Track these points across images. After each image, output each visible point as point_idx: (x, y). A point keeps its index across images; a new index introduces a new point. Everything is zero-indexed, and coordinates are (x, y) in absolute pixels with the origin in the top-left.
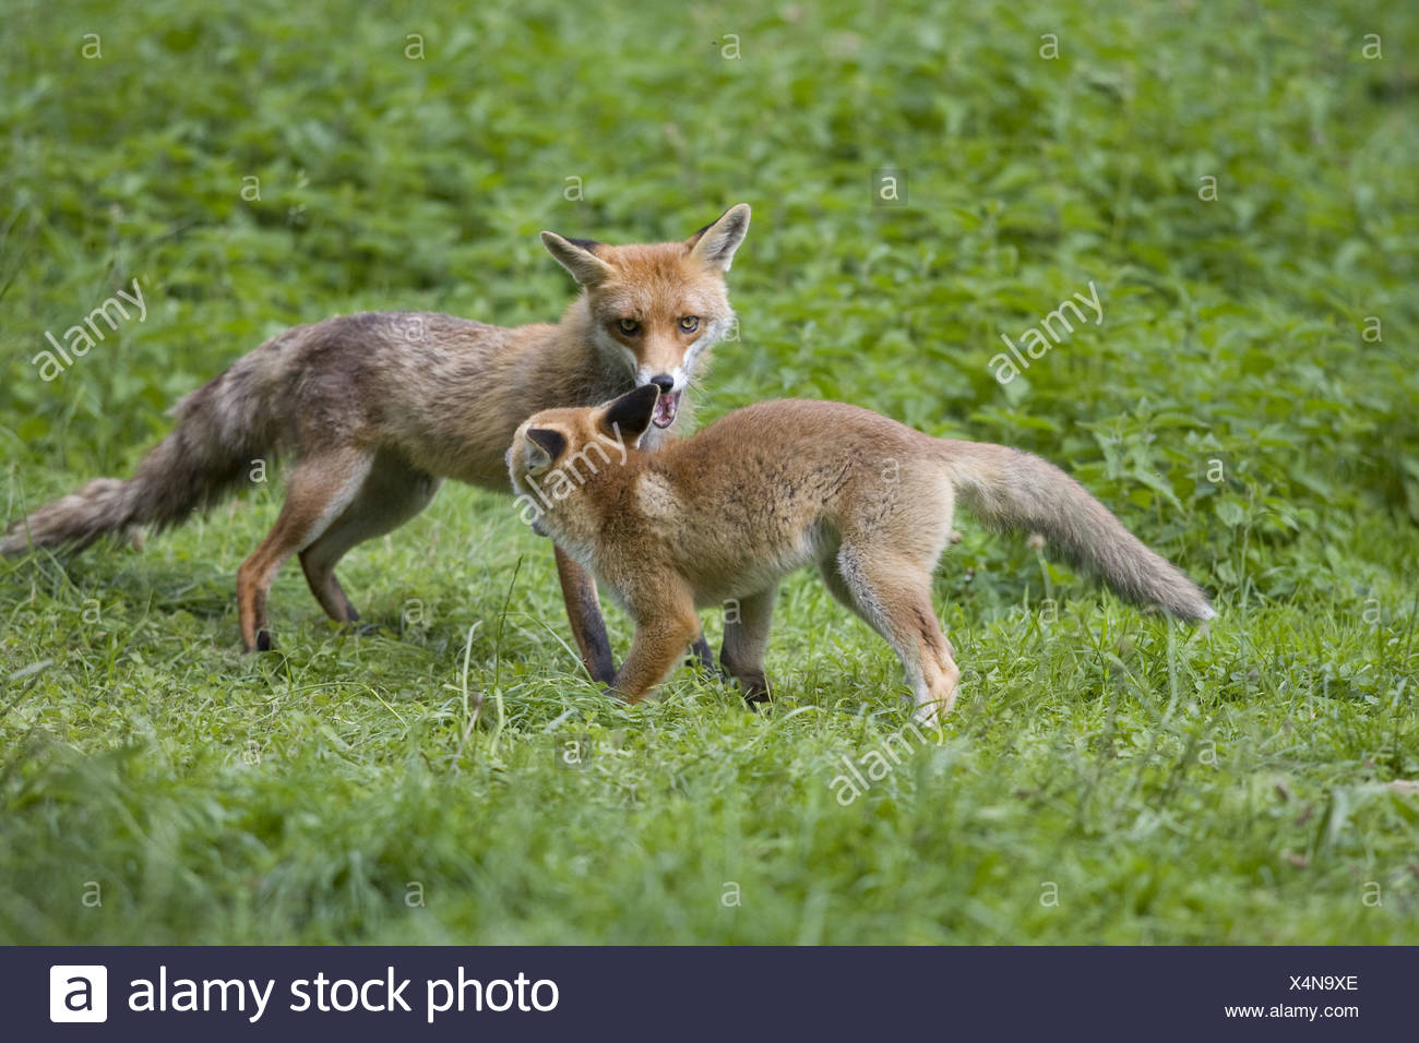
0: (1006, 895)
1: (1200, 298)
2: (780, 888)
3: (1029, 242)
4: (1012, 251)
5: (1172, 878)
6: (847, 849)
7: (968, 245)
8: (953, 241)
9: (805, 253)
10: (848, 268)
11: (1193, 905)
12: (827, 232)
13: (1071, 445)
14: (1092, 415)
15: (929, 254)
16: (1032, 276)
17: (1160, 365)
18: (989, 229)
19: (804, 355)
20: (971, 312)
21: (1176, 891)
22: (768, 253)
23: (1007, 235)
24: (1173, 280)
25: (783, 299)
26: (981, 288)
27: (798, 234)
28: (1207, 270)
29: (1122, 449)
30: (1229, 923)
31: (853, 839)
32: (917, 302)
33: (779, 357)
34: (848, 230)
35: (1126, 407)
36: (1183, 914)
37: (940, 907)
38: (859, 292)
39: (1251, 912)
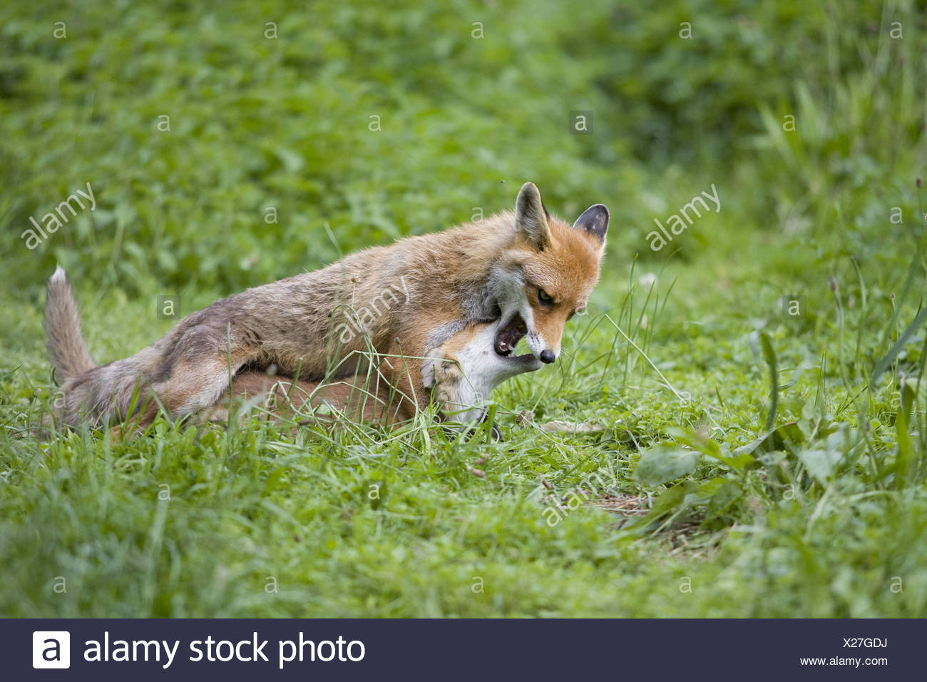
0: (288, 496)
1: (414, 105)
2: (137, 492)
3: (303, 67)
4: (290, 74)
5: (395, 483)
6: (184, 466)
7: (263, 69)
8: (251, 67)
9: (154, 73)
10: (184, 82)
11: (408, 502)
12: (168, 60)
13: (330, 201)
14: (344, 181)
15: (236, 75)
16: (305, 90)
17: (388, 149)
18: (276, 58)
19: (154, 140)
20: (265, 113)
21: (399, 492)
22: (130, 71)
23: (290, 62)
24: (397, 91)
25: (139, 103)
26: (271, 97)
27: (149, 60)
28: (420, 86)
29: (363, 204)
30: (433, 513)
31: (188, 459)
32: (231, 105)
33: (137, 141)
34: (183, 58)
35: (367, 176)
36: (404, 507)
37: (245, 503)
38: (191, 99)
39: (448, 506)
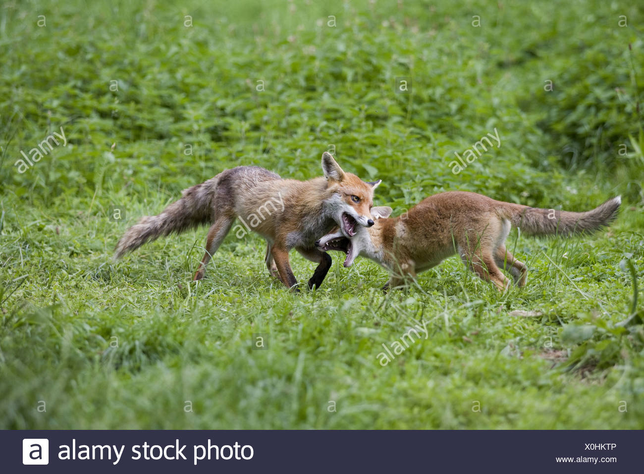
0: (370, 353)
1: (439, 139)
2: (289, 352)
3: (377, 120)
4: (370, 123)
5: (430, 345)
6: (314, 338)
7: (355, 121)
8: (350, 120)
9: (297, 124)
10: (312, 130)
11: (436, 356)
12: (305, 117)
13: (393, 192)
14: (400, 181)
15: (341, 124)
16: (378, 132)
17: (424, 163)
18: (362, 115)
19: (297, 161)
20: (357, 145)
21: (430, 351)
22: (284, 125)
23: (369, 117)
24: (429, 132)
25: (289, 141)
26: (360, 136)
27: (294, 118)
28: (441, 129)
29: (411, 193)
30: (449, 361)
31: (315, 334)
32: (337, 142)
33: (288, 162)
34: (312, 116)
35: (412, 179)
36: (433, 358)
37: (347, 358)
38: (316, 139)
39: (457, 357)
